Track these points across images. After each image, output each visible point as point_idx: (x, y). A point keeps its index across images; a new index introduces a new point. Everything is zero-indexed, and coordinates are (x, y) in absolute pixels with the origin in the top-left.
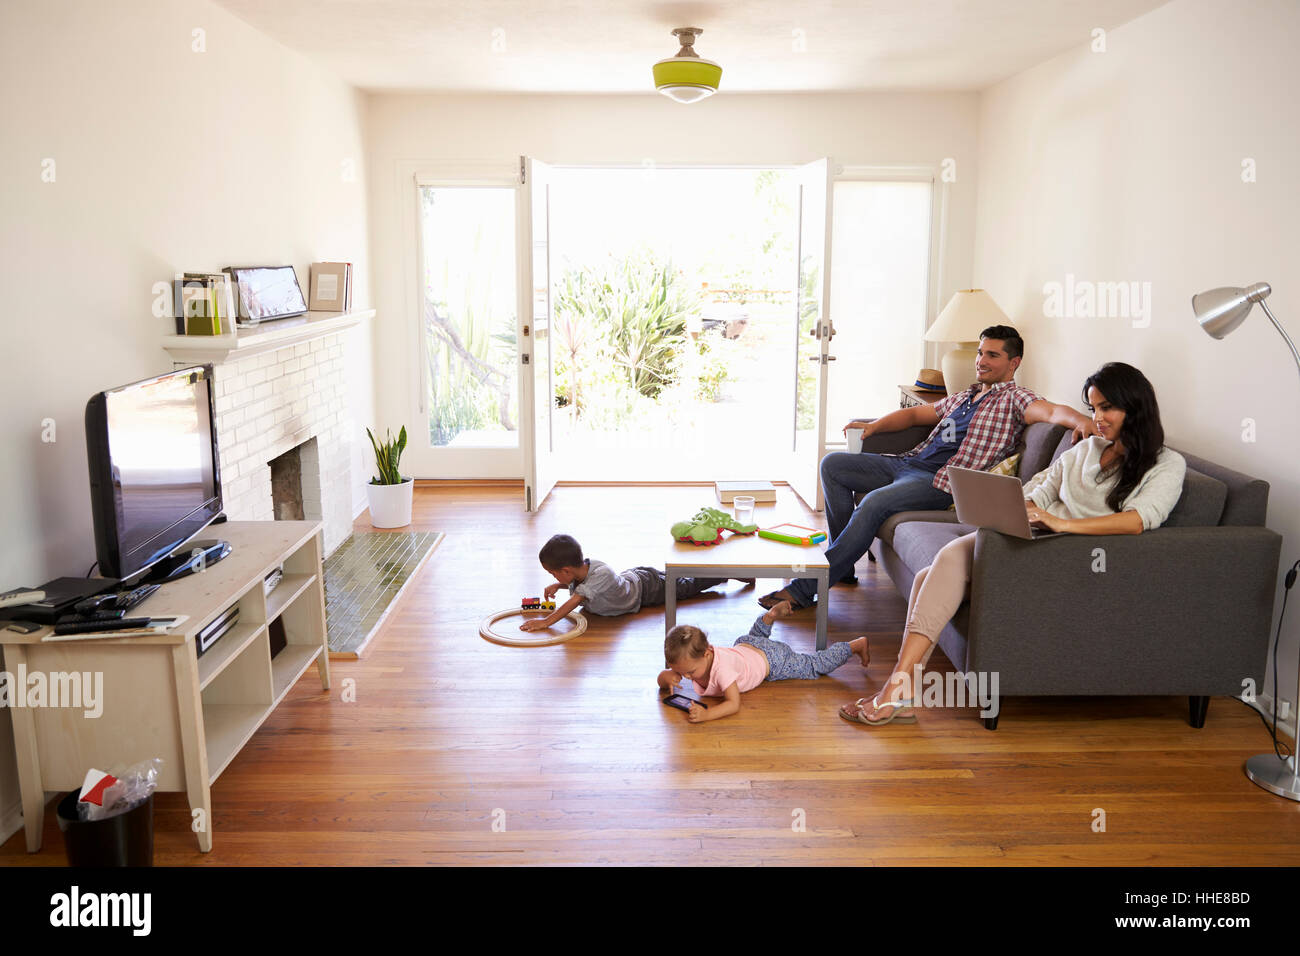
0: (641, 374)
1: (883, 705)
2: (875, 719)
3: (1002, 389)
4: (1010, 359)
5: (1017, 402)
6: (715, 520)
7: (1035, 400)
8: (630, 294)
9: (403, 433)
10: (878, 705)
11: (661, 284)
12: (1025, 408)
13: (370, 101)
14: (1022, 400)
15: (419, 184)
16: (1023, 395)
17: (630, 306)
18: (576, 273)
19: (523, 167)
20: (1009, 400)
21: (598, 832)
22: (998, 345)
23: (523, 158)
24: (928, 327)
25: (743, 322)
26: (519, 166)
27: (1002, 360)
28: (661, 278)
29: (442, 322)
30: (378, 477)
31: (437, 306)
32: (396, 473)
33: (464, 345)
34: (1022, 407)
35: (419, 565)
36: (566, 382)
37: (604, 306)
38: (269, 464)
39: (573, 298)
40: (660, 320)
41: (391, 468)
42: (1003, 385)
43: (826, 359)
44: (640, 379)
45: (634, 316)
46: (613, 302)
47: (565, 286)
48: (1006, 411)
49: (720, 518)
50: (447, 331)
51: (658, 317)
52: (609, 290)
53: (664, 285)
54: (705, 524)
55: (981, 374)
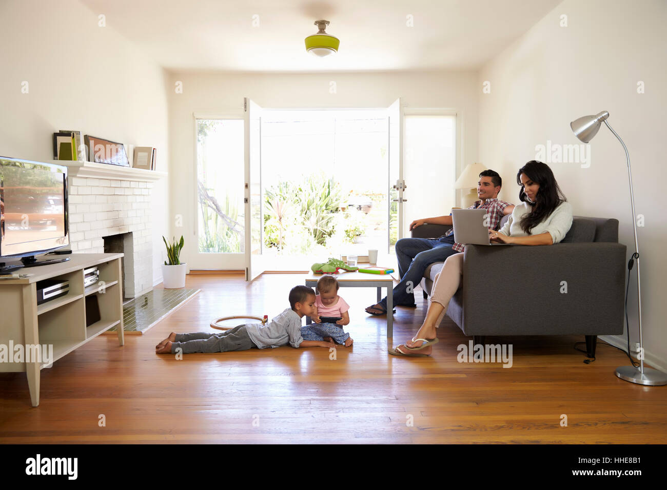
0: (318, 234)
1: (417, 340)
2: (412, 347)
3: (491, 202)
4: (495, 187)
5: (499, 208)
6: (335, 263)
7: (508, 205)
8: (311, 193)
9: (182, 240)
10: (414, 340)
11: (327, 187)
12: (503, 210)
13: (171, 75)
14: (501, 206)
15: (196, 118)
16: (502, 204)
17: (311, 198)
18: (284, 183)
19: (245, 103)
20: (494, 207)
21: (254, 398)
22: (489, 179)
23: (245, 99)
24: (456, 180)
25: (369, 207)
26: (243, 103)
27: (491, 187)
28: (327, 184)
29: (212, 199)
30: (168, 262)
31: (208, 190)
32: (178, 260)
33: (224, 212)
34: (501, 210)
35: (184, 301)
36: (277, 236)
37: (298, 198)
38: (103, 238)
39: (283, 194)
40: (327, 206)
41: (175, 257)
42: (492, 200)
43: (402, 200)
44: (317, 236)
45: (313, 203)
46: (302, 196)
47: (278, 189)
48: (493, 212)
49: (338, 263)
50: (213, 203)
51: (325, 205)
52: (301, 190)
53: (329, 188)
54: (329, 264)
55: (480, 195)
